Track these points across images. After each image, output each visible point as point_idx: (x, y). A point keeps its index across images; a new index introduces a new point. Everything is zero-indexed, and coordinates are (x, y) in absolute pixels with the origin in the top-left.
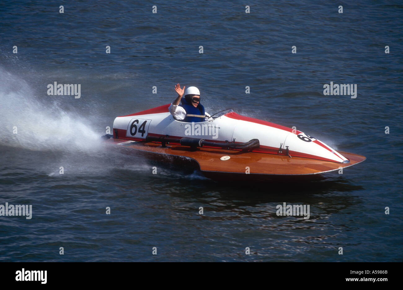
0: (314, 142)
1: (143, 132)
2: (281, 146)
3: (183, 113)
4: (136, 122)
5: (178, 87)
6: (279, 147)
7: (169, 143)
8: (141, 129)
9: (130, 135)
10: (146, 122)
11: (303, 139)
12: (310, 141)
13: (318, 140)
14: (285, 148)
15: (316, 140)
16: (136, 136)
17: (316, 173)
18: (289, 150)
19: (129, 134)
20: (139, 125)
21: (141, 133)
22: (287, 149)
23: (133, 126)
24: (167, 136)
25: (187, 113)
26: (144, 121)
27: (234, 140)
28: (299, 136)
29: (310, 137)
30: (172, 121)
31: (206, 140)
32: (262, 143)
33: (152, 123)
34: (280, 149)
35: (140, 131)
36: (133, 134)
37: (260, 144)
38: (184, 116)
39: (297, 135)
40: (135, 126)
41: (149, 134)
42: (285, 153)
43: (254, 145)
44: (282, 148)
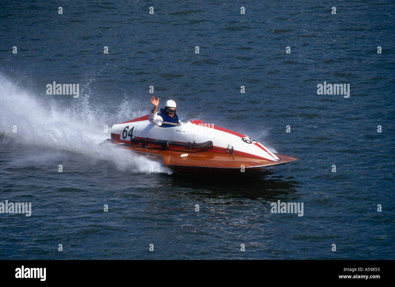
0: (254, 144)
1: (131, 136)
2: (228, 147)
3: (161, 121)
4: (127, 128)
5: (153, 99)
6: (227, 148)
7: (149, 144)
8: (130, 134)
9: (123, 139)
10: (134, 127)
11: (246, 141)
12: (251, 143)
13: (258, 143)
14: (231, 148)
15: (256, 142)
16: (126, 139)
17: (248, 167)
18: (234, 150)
19: (121, 138)
20: (128, 130)
21: (130, 137)
22: (232, 148)
23: (125, 131)
24: (147, 138)
25: (164, 121)
26: (133, 126)
27: (195, 142)
28: (243, 139)
29: (252, 140)
30: (152, 127)
31: (174, 142)
32: (215, 144)
33: (138, 128)
34: (228, 149)
35: (129, 135)
36: (124, 138)
37: (213, 145)
38: (162, 123)
39: (242, 138)
40: (126, 131)
41: (135, 137)
42: (231, 152)
43: (208, 146)
44: (229, 148)
